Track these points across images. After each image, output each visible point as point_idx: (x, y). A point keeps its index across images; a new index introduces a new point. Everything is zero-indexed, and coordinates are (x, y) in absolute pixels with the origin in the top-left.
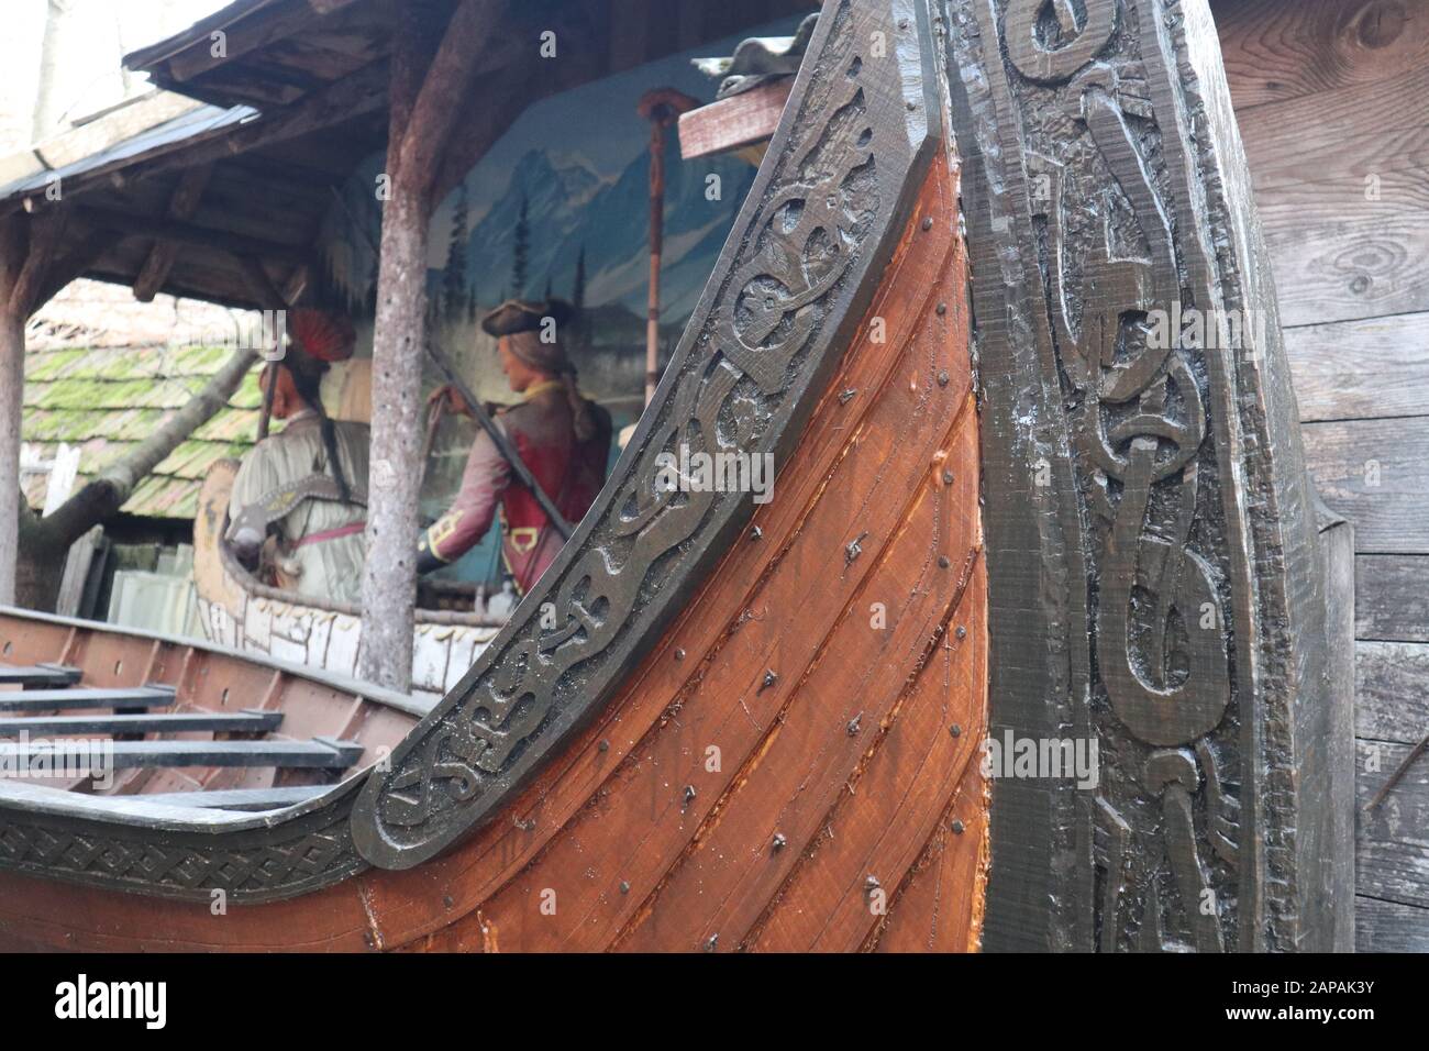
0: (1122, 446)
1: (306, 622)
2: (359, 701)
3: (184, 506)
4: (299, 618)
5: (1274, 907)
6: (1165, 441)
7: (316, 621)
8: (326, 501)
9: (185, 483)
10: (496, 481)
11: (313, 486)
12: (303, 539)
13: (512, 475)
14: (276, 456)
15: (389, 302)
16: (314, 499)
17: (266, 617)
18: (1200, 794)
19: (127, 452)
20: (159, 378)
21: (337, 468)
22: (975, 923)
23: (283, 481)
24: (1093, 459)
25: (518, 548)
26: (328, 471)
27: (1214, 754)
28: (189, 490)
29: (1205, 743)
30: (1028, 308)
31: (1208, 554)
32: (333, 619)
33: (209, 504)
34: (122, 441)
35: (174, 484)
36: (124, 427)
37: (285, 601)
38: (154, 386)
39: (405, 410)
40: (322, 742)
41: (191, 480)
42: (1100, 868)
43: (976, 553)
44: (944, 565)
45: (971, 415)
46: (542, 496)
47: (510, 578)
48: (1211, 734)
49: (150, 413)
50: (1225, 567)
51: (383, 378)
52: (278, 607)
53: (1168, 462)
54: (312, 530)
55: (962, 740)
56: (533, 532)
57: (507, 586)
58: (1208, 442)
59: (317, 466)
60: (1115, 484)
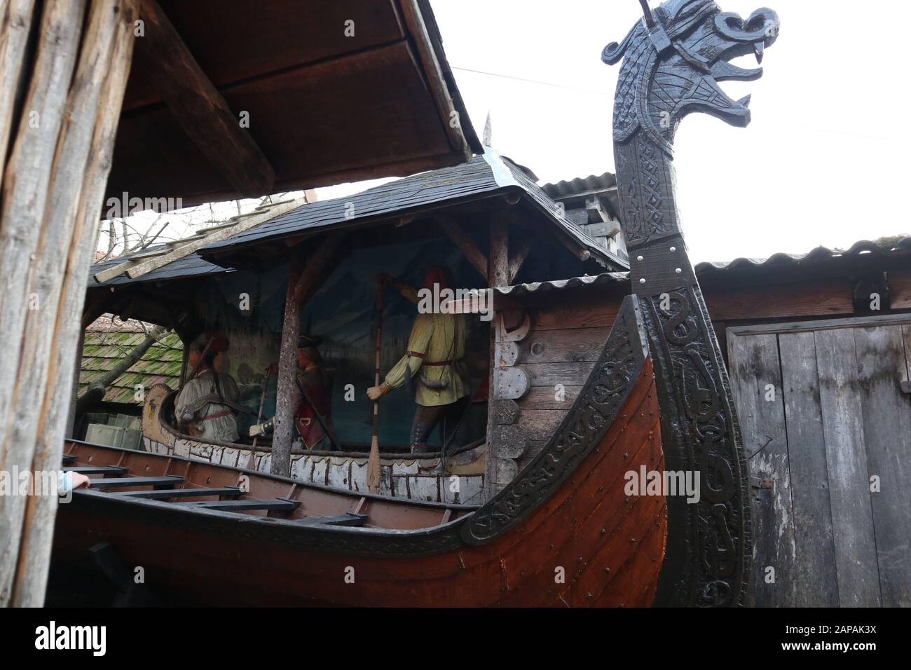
0: (703, 432)
1: (210, 450)
2: (294, 485)
3: (119, 398)
4: (206, 448)
5: (746, 539)
6: (715, 432)
7: (215, 450)
8: (214, 403)
9: (119, 389)
10: (299, 401)
11: (211, 398)
12: (205, 418)
13: (304, 399)
14: (197, 386)
15: (288, 341)
16: (210, 403)
17: (187, 447)
18: (728, 514)
19: (100, 376)
20: (102, 345)
21: (219, 391)
22: (664, 548)
23: (200, 396)
24: (696, 435)
25: (303, 425)
26: (216, 392)
27: (730, 504)
28: (121, 392)
29: (728, 502)
30: (675, 398)
31: (727, 459)
32: (223, 450)
33: (151, 401)
34: (87, 370)
35: (114, 389)
36: (88, 364)
37: (198, 441)
38: (99, 348)
39: (291, 379)
40: (283, 500)
41: (121, 388)
42: (701, 532)
43: (662, 457)
44: (653, 459)
45: (659, 423)
46: (313, 406)
47: (300, 436)
48: (729, 500)
49: (98, 359)
50: (731, 461)
51: (284, 368)
52: (194, 444)
53: (716, 437)
54: (209, 415)
55: (660, 503)
56: (309, 419)
57: (299, 439)
58: (728, 433)
59: (212, 391)
60: (702, 441)
